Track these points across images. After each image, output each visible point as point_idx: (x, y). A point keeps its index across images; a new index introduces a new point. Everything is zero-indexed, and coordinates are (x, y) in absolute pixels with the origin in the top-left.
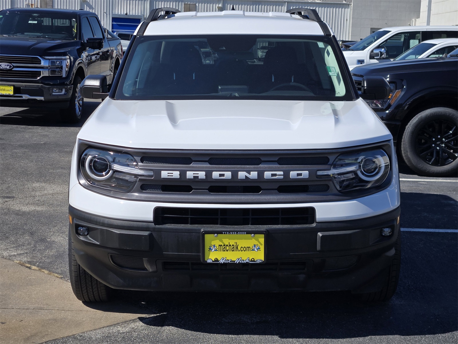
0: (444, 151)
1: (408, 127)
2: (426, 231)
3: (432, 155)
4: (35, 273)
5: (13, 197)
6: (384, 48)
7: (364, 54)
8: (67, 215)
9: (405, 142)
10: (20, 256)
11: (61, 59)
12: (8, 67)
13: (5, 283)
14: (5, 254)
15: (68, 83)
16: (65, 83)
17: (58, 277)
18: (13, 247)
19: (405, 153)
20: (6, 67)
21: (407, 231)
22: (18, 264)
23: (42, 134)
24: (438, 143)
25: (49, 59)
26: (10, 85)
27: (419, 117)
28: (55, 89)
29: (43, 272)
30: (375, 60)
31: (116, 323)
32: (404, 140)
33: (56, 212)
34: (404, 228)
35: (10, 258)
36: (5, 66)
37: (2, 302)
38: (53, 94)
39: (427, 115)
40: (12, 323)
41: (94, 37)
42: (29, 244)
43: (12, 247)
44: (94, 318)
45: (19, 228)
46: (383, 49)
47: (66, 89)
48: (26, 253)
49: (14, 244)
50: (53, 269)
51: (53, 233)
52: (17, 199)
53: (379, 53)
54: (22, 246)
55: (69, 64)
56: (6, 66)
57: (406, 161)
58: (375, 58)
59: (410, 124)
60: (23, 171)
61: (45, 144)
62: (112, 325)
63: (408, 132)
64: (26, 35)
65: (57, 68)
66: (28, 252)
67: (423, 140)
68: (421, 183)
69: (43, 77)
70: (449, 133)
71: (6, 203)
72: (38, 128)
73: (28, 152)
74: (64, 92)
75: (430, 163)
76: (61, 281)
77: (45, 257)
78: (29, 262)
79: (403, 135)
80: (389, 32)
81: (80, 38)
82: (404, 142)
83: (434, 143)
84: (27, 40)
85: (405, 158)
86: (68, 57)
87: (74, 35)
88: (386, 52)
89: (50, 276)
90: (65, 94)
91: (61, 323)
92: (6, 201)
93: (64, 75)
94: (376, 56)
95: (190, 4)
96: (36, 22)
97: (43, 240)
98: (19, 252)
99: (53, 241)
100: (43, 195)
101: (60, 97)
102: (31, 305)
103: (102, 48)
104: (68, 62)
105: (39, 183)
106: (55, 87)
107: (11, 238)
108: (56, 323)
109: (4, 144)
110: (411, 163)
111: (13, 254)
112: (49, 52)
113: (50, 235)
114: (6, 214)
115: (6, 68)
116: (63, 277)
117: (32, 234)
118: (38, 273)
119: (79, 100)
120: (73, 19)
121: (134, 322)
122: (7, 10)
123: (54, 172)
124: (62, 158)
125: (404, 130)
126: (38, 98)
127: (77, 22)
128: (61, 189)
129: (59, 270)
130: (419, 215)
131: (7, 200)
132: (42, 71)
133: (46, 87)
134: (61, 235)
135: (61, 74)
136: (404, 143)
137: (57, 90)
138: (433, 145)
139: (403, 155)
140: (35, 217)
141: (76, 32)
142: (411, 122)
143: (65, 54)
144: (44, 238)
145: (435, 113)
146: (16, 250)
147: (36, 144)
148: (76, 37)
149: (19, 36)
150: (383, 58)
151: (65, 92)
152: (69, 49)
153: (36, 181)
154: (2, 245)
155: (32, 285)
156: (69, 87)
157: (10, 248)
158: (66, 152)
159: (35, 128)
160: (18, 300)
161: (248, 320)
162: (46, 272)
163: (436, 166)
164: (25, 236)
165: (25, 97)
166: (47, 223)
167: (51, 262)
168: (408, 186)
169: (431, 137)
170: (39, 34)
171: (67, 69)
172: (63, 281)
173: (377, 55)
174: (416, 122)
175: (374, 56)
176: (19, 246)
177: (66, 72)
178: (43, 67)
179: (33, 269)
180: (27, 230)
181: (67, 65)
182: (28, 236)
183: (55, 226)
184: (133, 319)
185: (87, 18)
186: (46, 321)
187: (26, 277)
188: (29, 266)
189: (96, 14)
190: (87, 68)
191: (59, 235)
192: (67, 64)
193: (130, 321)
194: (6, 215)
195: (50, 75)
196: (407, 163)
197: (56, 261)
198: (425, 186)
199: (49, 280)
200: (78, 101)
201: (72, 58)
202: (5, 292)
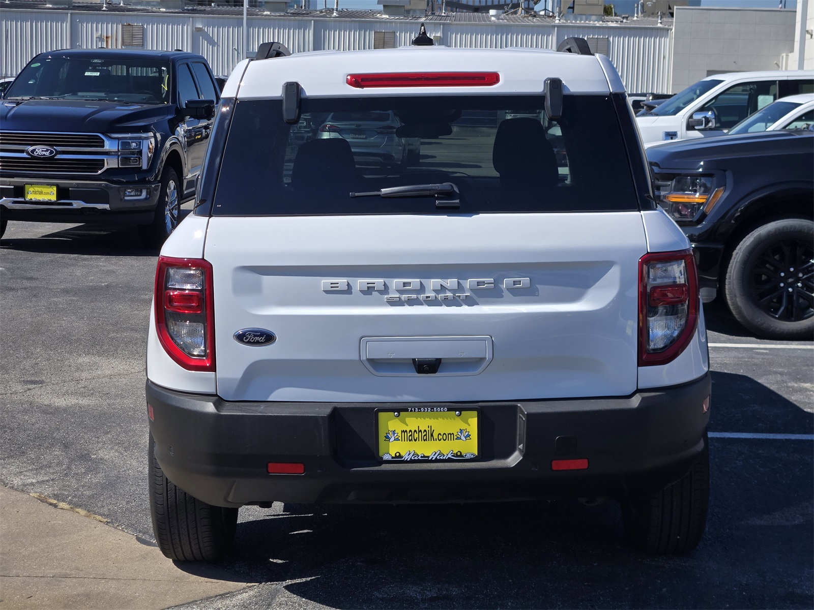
0: (800, 294)
1: (737, 253)
2: (752, 438)
3: (780, 302)
4: (64, 516)
5: (42, 382)
6: (712, 110)
7: (677, 122)
8: (130, 414)
9: (732, 279)
10: (41, 486)
11: (140, 138)
12: (47, 154)
13: (9, 531)
14: (17, 481)
15: (152, 178)
16: (147, 179)
17: (101, 522)
18: (32, 470)
19: (731, 299)
20: (44, 153)
21: (717, 438)
22: (36, 500)
23: (105, 268)
24: (790, 280)
25: (118, 139)
26: (51, 185)
27: (755, 236)
28: (130, 190)
29: (77, 512)
30: (697, 132)
31: (192, 600)
32: (730, 276)
33: (113, 407)
34: (713, 432)
35: (23, 489)
36: (42, 151)
37: (1, 564)
38: (126, 198)
39: (770, 231)
40: (13, 602)
41: (199, 98)
42: (59, 464)
43: (29, 470)
44: (154, 592)
45: (45, 437)
46: (710, 113)
47: (149, 191)
48: (53, 480)
49: (34, 465)
50: (94, 507)
51: (103, 445)
52: (47, 385)
53: (704, 119)
54: (46, 467)
55: (154, 146)
56: (44, 151)
57: (734, 312)
58: (696, 128)
59: (741, 248)
60: (64, 336)
61: (107, 286)
62: (183, 604)
63: (736, 263)
64: (81, 96)
65: (133, 153)
66: (55, 478)
67: (763, 276)
68: (758, 351)
69: (108, 169)
70: (810, 264)
71: (28, 392)
72: (98, 258)
73: (78, 301)
74: (144, 194)
75: (777, 316)
76: (107, 527)
77: (83, 486)
78: (56, 496)
79: (727, 267)
80: (720, 82)
81: (174, 100)
82: (730, 278)
83: (784, 280)
84: (82, 105)
85: (731, 307)
86: (151, 134)
87: (164, 96)
88: (715, 118)
89: (88, 519)
90: (146, 199)
91: (98, 601)
92: (29, 389)
93: (145, 167)
94: (697, 125)
95: (384, 32)
96: (98, 74)
97: (84, 457)
98: (41, 478)
99: (101, 459)
100: (94, 379)
101: (137, 205)
102: (50, 570)
103: (212, 117)
104: (151, 144)
105: (88, 357)
106: (131, 186)
107: (30, 454)
108: (88, 600)
109: (38, 287)
110: (742, 316)
111: (30, 481)
112: (118, 125)
113: (98, 448)
114: (25, 411)
115: (44, 155)
116: (110, 522)
117: (66, 446)
118: (69, 515)
119: (172, 209)
120: (163, 68)
121: (223, 599)
122: (47, 54)
123: (117, 337)
124: (135, 311)
125: (730, 258)
126: (100, 206)
127: (168, 73)
128: (126, 367)
129: (106, 509)
130: (745, 409)
131: (30, 386)
132: (107, 159)
133: (115, 187)
134: (116, 447)
135: (139, 164)
136: (730, 282)
137: (133, 192)
138: (782, 285)
139: (729, 302)
140: (75, 417)
141: (167, 89)
142: (742, 245)
143: (146, 129)
144: (86, 454)
145: (783, 227)
146: (37, 474)
147: (91, 286)
148: (167, 99)
149: (69, 98)
150: (711, 129)
151: (146, 196)
152: (155, 120)
153: (84, 353)
154: (12, 467)
155: (55, 536)
156: (153, 186)
157: (26, 471)
158: (143, 300)
159: (94, 258)
160: (28, 561)
161: (416, 594)
162: (82, 512)
163: (786, 321)
164: (54, 451)
165: (77, 204)
166: (95, 428)
167: (93, 495)
168: (735, 357)
169: (777, 271)
170: (103, 94)
171: (150, 155)
172: (110, 529)
173: (699, 122)
174: (750, 244)
175: (694, 125)
176: (41, 468)
177: (149, 158)
178: (107, 152)
179: (59, 507)
180: (58, 440)
181: (149, 148)
182: (60, 451)
183: (108, 433)
184: (222, 593)
185: (187, 65)
186: (72, 597)
187: (47, 522)
188: (55, 502)
189: (204, 58)
190: (185, 152)
191: (112, 449)
192: (151, 147)
193: (216, 596)
194: (27, 413)
195: (120, 166)
196: (737, 316)
197: (103, 494)
198: (765, 356)
199: (86, 526)
200: (170, 210)
201: (158, 135)
202: (9, 548)
